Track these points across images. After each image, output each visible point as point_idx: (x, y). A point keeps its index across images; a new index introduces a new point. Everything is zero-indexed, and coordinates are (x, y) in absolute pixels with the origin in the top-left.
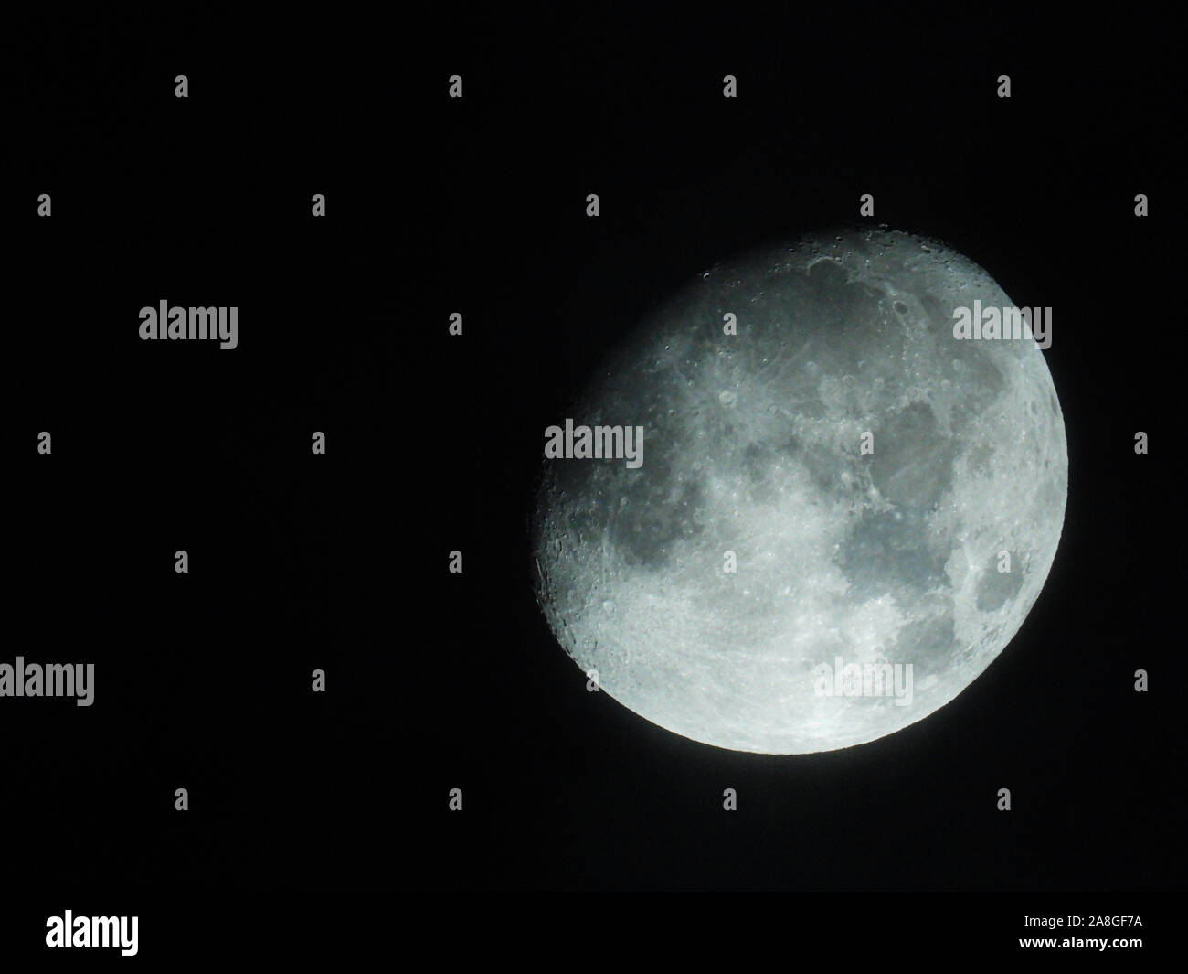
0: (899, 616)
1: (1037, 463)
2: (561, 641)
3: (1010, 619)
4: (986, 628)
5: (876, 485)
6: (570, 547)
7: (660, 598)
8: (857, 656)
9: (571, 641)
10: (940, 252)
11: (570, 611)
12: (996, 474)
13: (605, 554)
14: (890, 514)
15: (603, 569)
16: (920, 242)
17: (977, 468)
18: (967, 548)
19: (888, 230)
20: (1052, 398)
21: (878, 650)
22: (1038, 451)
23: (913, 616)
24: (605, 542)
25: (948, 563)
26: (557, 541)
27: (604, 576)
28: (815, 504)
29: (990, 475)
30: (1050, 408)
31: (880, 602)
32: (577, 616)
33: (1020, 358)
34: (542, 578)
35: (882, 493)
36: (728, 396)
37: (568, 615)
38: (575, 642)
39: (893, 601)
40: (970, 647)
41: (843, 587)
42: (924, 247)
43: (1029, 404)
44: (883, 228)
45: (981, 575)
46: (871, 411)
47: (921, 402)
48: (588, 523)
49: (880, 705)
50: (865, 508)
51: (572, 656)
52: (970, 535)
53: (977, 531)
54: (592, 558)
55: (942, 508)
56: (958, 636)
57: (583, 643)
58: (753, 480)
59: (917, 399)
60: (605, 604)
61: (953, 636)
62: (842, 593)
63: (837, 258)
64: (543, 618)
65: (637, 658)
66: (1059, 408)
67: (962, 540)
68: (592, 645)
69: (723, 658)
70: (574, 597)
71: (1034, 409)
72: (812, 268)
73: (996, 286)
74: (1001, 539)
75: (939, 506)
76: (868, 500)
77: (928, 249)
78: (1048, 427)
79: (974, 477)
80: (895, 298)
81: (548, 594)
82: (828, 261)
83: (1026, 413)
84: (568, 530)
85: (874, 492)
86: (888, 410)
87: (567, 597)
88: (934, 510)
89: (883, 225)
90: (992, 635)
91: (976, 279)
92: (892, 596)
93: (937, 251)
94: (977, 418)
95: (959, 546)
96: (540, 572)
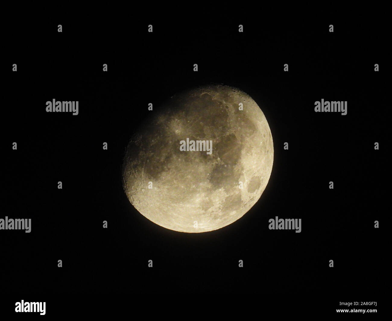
0: (226, 194)
1: (265, 152)
2: (130, 200)
3: (257, 195)
4: (250, 198)
5: (219, 157)
6: (133, 174)
7: (158, 188)
8: (214, 205)
9: (133, 200)
11: (133, 192)
12: (253, 154)
13: (143, 176)
14: (223, 165)
15: (142, 180)
16: (232, 88)
17: (248, 152)
18: (245, 175)
20: (269, 132)
21: (219, 203)
22: (265, 148)
23: (230, 194)
24: (143, 173)
25: (239, 179)
26: (129, 172)
27: (143, 182)
28: (202, 162)
29: (252, 155)
30: (269, 136)
31: (220, 190)
32: (135, 193)
33: (260, 121)
35: (221, 159)
36: (178, 132)
37: (132, 193)
39: (224, 190)
40: (246, 203)
41: (210, 186)
42: (233, 90)
43: (263, 134)
45: (249, 183)
46: (218, 136)
47: (232, 134)
48: (138, 167)
49: (220, 219)
50: (216, 164)
51: (133, 205)
52: (246, 171)
53: (248, 170)
54: (139, 177)
55: (238, 164)
56: (242, 199)
57: (136, 201)
58: (185, 155)
60: (143, 190)
61: (241, 200)
62: (210, 188)
63: (209, 93)
64: (125, 194)
65: (151, 205)
66: (271, 135)
67: (244, 173)
68: (139, 201)
69: (176, 205)
70: (134, 188)
71: (264, 136)
72: (202, 96)
73: (254, 101)
74: (255, 173)
76: (217, 161)
77: (235, 90)
78: (268, 141)
79: (247, 155)
80: (225, 104)
81: (127, 187)
82: (206, 94)
83: (262, 137)
84: (133, 169)
85: (219, 159)
86: (223, 136)
87: (132, 188)
88: (236, 164)
89: (222, 84)
90: (252, 200)
91: (248, 99)
92: (224, 188)
93: (237, 91)
94: (248, 138)
95: (243, 175)
96: (124, 181)
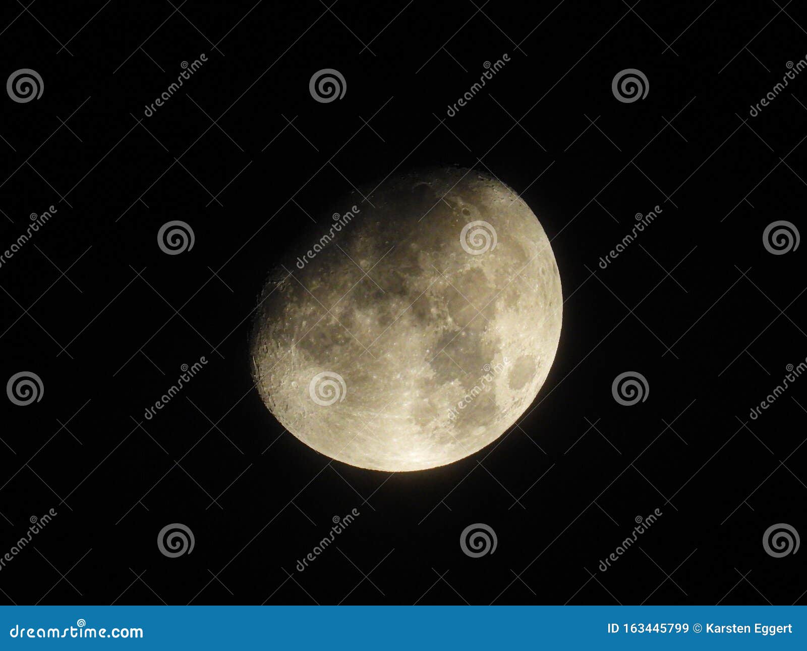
0: (464, 391)
1: (545, 304)
2: (267, 405)
3: (528, 395)
4: (514, 399)
5: (451, 316)
6: (273, 350)
8: (439, 415)
9: (272, 404)
10: (490, 180)
11: (272, 387)
12: (521, 310)
13: (293, 354)
14: (458, 333)
15: (292, 363)
16: (478, 173)
17: (510, 306)
18: (503, 353)
19: (458, 167)
20: (554, 266)
22: (545, 297)
24: (293, 347)
25: (492, 361)
26: (265, 346)
27: (292, 367)
28: (416, 326)
29: (517, 310)
30: (553, 272)
31: (452, 383)
32: (277, 390)
33: (534, 242)
34: (256, 367)
35: (454, 320)
36: (365, 263)
37: (271, 389)
38: (275, 405)
39: (460, 383)
40: (505, 410)
41: (431, 374)
42: (480, 177)
43: (540, 269)
44: (457, 166)
45: (511, 369)
47: (478, 267)
48: (283, 336)
49: (452, 443)
50: (444, 329)
51: (273, 413)
52: (506, 345)
53: (509, 343)
54: (285, 357)
55: (489, 330)
56: (498, 404)
57: (280, 406)
58: (380, 312)
59: (475, 266)
60: (293, 383)
61: (495, 404)
62: (431, 378)
63: (430, 183)
64: (257, 391)
66: (558, 271)
67: (501, 348)
68: (285, 407)
69: (360, 415)
70: (275, 379)
71: (543, 272)
72: (415, 189)
74: (523, 348)
75: (488, 327)
76: (446, 324)
77: (482, 178)
78: (551, 283)
79: (508, 312)
80: (463, 207)
81: (259, 377)
82: (423, 184)
83: (539, 274)
84: (272, 340)
85: (450, 320)
86: (458, 272)
87: (270, 379)
88: (485, 330)
89: (456, 164)
90: (517, 404)
91: (510, 196)
92: (460, 380)
93: (487, 179)
94: (510, 277)
95: (499, 351)
96: (255, 365)
